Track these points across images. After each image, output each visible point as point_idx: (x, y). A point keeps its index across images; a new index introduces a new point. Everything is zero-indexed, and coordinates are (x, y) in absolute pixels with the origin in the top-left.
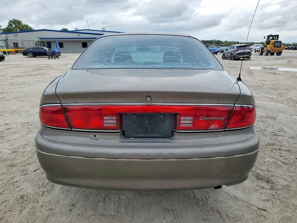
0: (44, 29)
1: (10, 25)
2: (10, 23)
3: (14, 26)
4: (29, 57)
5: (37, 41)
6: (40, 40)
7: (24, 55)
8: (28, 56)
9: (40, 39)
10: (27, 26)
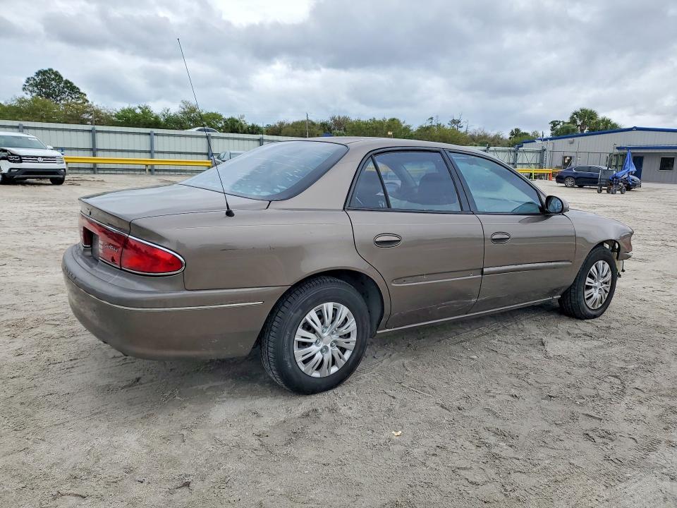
0: (635, 127)
1: (573, 121)
2: (572, 117)
3: (579, 123)
4: (566, 186)
5: (610, 154)
6: (617, 151)
7: (558, 182)
8: (564, 185)
9: (618, 148)
10: (608, 122)
